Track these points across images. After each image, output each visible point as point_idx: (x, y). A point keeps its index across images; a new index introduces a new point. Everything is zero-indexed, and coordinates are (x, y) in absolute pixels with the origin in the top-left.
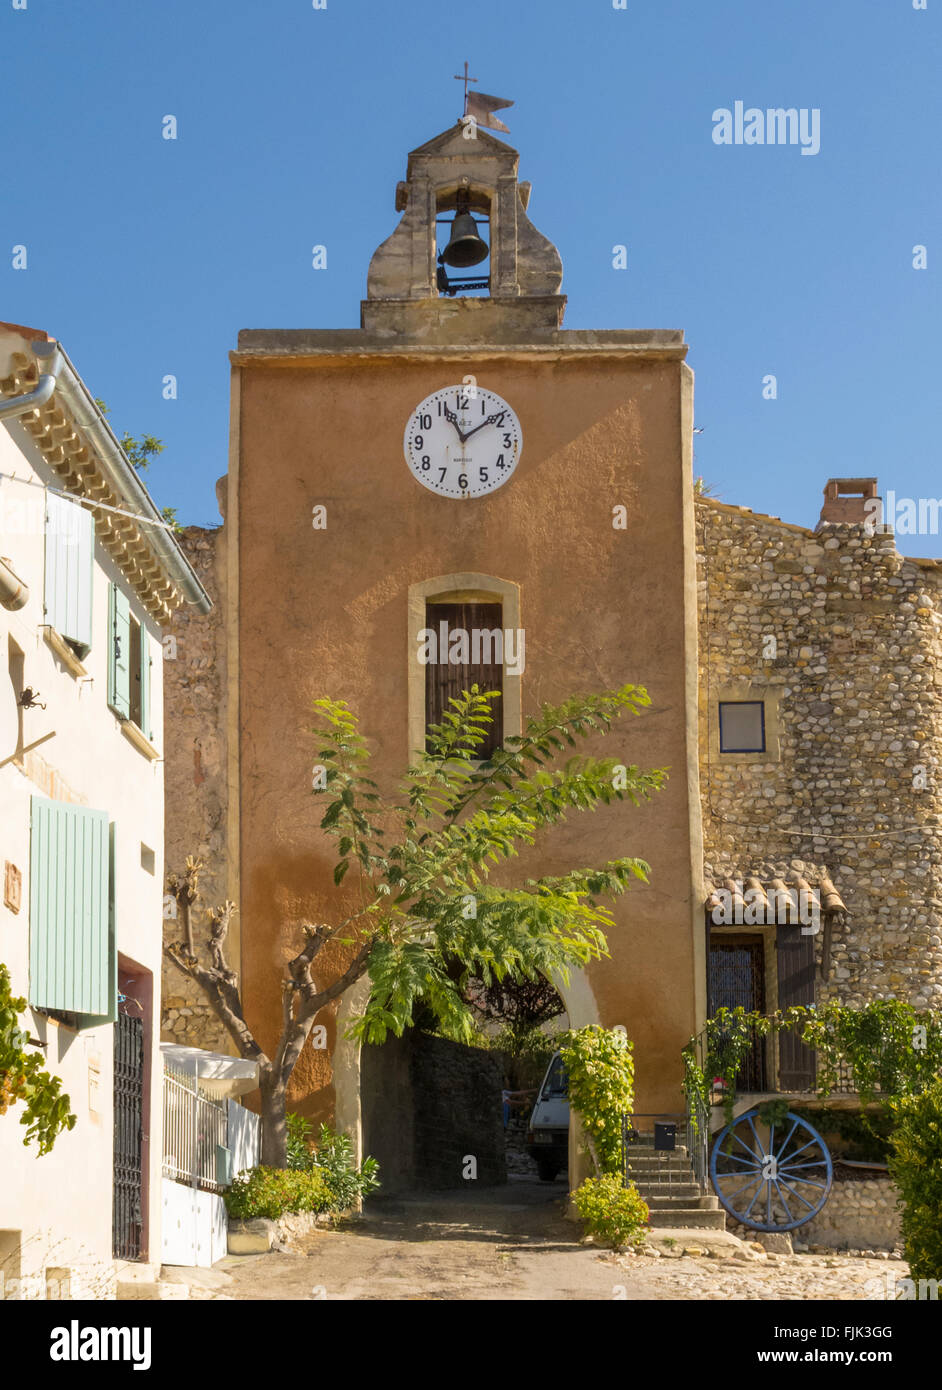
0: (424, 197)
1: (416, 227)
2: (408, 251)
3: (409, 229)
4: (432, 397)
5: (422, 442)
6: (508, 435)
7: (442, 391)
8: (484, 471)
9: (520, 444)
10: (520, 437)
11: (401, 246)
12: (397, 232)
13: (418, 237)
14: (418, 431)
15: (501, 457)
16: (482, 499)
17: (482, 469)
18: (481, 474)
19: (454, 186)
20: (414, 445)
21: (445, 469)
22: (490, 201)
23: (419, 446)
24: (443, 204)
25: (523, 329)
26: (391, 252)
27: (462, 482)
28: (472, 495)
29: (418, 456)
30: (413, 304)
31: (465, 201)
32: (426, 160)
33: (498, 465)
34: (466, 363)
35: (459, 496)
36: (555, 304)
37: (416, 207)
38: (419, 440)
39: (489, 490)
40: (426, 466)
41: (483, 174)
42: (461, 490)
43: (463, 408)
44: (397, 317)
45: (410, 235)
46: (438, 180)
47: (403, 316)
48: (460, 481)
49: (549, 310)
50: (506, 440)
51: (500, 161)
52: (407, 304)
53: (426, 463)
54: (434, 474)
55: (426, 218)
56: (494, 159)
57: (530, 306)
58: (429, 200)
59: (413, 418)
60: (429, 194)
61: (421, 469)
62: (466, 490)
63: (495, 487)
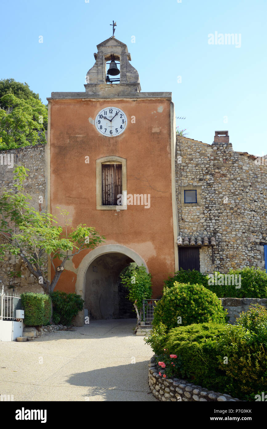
0: (101, 57)
1: (99, 65)
2: (97, 72)
3: (97, 65)
4: (103, 110)
5: (100, 122)
6: (123, 120)
7: (106, 109)
8: (117, 129)
9: (127, 122)
10: (127, 121)
11: (95, 70)
12: (94, 67)
13: (100, 68)
14: (99, 119)
15: (121, 126)
16: (117, 137)
17: (116, 129)
18: (116, 130)
19: (109, 54)
20: (98, 122)
21: (106, 129)
22: (119, 58)
23: (99, 123)
24: (107, 59)
25: (128, 92)
26: (93, 72)
27: (111, 132)
28: (114, 136)
29: (99, 125)
30: (98, 85)
31: (113, 58)
32: (102, 47)
33: (120, 128)
34: (112, 101)
35: (110, 136)
36: (137, 85)
37: (99, 60)
38: (99, 121)
39: (118, 135)
40: (101, 128)
41: (118, 51)
42: (110, 134)
43: (111, 113)
44: (94, 89)
45: (97, 67)
46: (105, 52)
47: (95, 89)
48: (110, 132)
49: (135, 87)
50: (123, 121)
51: (122, 47)
52: (96, 86)
53: (101, 127)
54: (103, 130)
55: (102, 63)
56: (120, 47)
57: (130, 86)
58: (102, 58)
59: (98, 115)
60: (102, 56)
61: (100, 129)
62: (112, 134)
63: (120, 134)
